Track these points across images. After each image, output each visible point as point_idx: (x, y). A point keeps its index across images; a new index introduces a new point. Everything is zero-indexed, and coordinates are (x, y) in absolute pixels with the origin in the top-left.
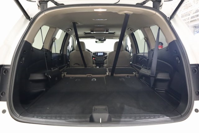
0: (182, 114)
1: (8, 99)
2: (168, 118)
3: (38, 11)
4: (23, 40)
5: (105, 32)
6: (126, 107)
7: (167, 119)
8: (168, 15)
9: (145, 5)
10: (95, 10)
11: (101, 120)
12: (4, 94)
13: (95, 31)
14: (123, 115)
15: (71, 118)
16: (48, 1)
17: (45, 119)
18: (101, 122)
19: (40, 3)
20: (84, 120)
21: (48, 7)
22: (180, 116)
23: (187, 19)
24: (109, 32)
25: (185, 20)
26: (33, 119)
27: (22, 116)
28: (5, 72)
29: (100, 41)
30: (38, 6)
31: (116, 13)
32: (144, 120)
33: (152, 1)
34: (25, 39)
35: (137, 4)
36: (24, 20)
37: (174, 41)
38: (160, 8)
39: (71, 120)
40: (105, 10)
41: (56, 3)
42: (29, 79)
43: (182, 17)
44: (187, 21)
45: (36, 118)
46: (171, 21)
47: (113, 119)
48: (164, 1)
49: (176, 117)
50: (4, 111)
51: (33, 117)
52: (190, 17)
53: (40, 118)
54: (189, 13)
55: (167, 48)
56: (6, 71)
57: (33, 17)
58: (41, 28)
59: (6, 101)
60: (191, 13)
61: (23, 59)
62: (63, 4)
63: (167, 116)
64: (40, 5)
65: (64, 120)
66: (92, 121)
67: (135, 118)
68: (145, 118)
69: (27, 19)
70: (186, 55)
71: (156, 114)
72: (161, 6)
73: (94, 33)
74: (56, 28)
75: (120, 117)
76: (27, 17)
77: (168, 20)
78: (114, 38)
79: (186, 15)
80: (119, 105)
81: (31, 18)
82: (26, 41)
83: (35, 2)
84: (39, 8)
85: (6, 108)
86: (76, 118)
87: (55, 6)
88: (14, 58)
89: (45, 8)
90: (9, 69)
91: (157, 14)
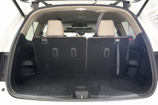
0: (148, 92)
1: (7, 80)
2: (137, 95)
3: (31, 10)
4: (19, 33)
5: (84, 27)
6: (102, 87)
7: (135, 96)
8: (136, 13)
9: (117, 5)
10: (77, 9)
11: (82, 96)
12: (3, 75)
13: (75, 27)
14: (100, 93)
15: (57, 95)
16: (39, 2)
17: (36, 95)
18: (82, 98)
19: (32, 3)
20: (68, 96)
21: (39, 7)
22: (146, 93)
23: (153, 16)
24: (88, 27)
25: (151, 17)
26: (27, 96)
27: (17, 93)
28: (4, 58)
29: (80, 35)
30: (31, 6)
31: (94, 12)
32: (117, 96)
33: (123, 2)
34: (21, 32)
35: (110, 4)
36: (20, 17)
37: (140, 33)
38: (129, 7)
39: (58, 96)
40: (85, 9)
41: (46, 4)
42: (22, 65)
43: (149, 15)
44: (153, 18)
45: (30, 95)
46: (138, 18)
47: (92, 96)
48: (132, 2)
49: (143, 94)
50: (3, 90)
51: (27, 94)
52: (155, 15)
53: (32, 95)
54: (154, 12)
55: (135, 39)
56: (6, 57)
57: (27, 15)
58: (33, 24)
59: (5, 81)
60: (156, 11)
61: (19, 48)
62: (51, 5)
63: (136, 93)
64: (33, 5)
65: (53, 96)
66: (75, 97)
67: (110, 95)
68: (118, 95)
69: (22, 16)
70: (150, 45)
71: (127, 92)
72: (129, 6)
73: (75, 28)
74: (44, 24)
75: (98, 94)
76: (22, 14)
77: (136, 17)
78: (91, 32)
79: (152, 14)
80: (96, 85)
81: (26, 15)
82: (22, 33)
83: (29, 2)
84: (32, 8)
85: (5, 87)
86: (62, 95)
87: (45, 6)
88: (12, 47)
89: (37, 7)
90: (8, 55)
91: (127, 12)
